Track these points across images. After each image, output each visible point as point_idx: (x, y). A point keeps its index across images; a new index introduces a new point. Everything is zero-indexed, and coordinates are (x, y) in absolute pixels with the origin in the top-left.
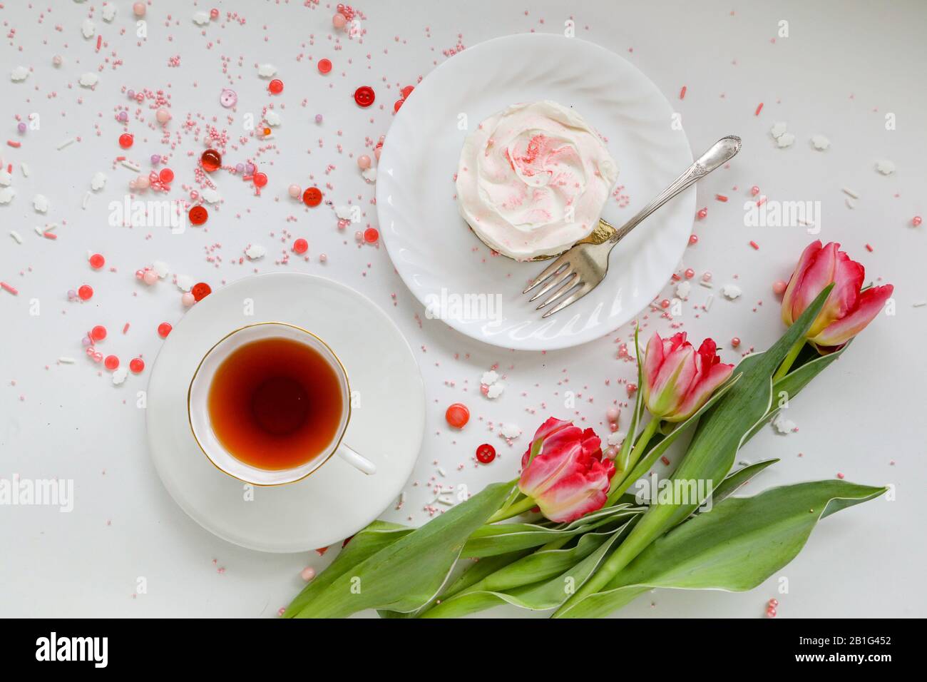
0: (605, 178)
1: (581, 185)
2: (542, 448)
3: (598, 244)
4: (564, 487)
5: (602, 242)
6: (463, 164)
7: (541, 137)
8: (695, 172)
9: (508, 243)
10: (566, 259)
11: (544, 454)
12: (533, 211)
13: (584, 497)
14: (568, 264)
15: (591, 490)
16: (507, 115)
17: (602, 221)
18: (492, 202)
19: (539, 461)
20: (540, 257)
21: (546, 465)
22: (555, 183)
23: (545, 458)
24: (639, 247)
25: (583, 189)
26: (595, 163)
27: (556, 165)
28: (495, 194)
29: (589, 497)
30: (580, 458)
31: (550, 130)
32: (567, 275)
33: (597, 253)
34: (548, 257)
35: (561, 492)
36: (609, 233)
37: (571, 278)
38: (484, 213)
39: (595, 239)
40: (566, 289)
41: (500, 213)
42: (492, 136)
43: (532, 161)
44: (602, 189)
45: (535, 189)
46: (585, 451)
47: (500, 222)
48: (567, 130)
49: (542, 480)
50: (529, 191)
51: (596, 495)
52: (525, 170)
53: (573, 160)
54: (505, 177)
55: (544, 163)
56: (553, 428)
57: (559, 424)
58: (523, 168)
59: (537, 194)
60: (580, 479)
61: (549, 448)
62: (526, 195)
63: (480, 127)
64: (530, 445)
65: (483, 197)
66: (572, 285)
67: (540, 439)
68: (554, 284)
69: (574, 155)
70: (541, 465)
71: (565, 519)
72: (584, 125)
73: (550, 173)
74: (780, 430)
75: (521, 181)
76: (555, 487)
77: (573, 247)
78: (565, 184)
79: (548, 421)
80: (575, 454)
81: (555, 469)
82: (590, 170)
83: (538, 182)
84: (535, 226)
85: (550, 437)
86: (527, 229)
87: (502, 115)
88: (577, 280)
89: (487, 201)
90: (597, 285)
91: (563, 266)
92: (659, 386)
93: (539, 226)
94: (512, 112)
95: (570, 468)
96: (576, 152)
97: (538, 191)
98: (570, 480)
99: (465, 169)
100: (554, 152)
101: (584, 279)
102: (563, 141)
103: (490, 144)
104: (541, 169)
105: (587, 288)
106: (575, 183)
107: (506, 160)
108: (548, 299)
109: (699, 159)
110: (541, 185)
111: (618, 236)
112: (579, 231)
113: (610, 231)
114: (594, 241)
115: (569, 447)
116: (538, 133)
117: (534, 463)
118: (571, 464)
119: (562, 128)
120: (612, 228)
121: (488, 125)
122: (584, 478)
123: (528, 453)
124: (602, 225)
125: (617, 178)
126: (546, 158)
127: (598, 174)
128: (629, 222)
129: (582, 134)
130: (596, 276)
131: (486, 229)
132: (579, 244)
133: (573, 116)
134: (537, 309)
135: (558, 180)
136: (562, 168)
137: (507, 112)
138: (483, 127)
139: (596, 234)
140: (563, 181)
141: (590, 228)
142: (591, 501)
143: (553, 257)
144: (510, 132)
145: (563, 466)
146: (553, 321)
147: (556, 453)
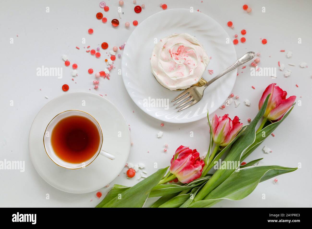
0: (205, 63)
1: (196, 65)
2: (178, 157)
3: (200, 86)
4: (186, 170)
5: (202, 86)
6: (154, 53)
7: (183, 46)
8: (237, 64)
9: (167, 83)
10: (188, 91)
11: (179, 159)
12: (177, 73)
13: (193, 174)
14: (189, 93)
15: (196, 171)
16: (171, 37)
17: (202, 78)
18: (163, 68)
19: (177, 161)
20: (179, 89)
21: (179, 162)
22: (186, 63)
23: (179, 160)
24: (215, 89)
25: (196, 66)
26: (201, 57)
27: (187, 57)
28: (165, 65)
29: (195, 174)
30: (192, 159)
31: (186, 44)
32: (188, 97)
33: (200, 90)
34: (182, 89)
35: (185, 172)
36: (204, 83)
37: (189, 98)
38: (160, 72)
39: (199, 84)
40: (187, 102)
41: (165, 72)
42: (165, 44)
43: (179, 55)
44: (203, 67)
45: (179, 65)
46: (193, 157)
47: (165, 76)
48: (192, 45)
49: (178, 168)
50: (177, 66)
51: (198, 173)
52: (176, 58)
53: (193, 55)
54: (169, 59)
55: (183, 56)
56: (182, 149)
57: (184, 148)
58: (175, 57)
59: (179, 67)
60: (192, 167)
61: (181, 157)
62: (176, 67)
63: (161, 41)
64: (174, 156)
65: (160, 66)
66: (189, 100)
67: (177, 153)
68: (183, 100)
69: (194, 54)
70: (177, 163)
71: (187, 182)
72: (199, 43)
73: (185, 60)
74: (265, 152)
75: (174, 61)
76: (183, 170)
77: (191, 87)
78: (190, 64)
79: (180, 147)
80: (190, 158)
81: (183, 164)
82: (199, 60)
83: (180, 62)
84: (178, 78)
85: (181, 153)
86: (175, 79)
87: (169, 37)
88: (192, 99)
89: (161, 67)
90: (199, 101)
91: (187, 93)
92: (217, 133)
93: (179, 78)
94: (173, 36)
95: (188, 163)
96: (195, 52)
97: (180, 66)
98: (188, 168)
99: (154, 55)
100: (187, 52)
101: (194, 99)
102: (191, 48)
103: (164, 47)
104: (182, 58)
105: (195, 102)
106: (193, 64)
107: (169, 54)
108: (180, 105)
109: (239, 59)
110: (181, 63)
111: (207, 84)
112: (194, 81)
113: (205, 82)
114: (199, 85)
115: (187, 156)
116: (182, 45)
117: (175, 162)
118: (188, 162)
119: (190, 44)
120: (206, 81)
121: (164, 40)
122: (193, 167)
123: (173, 159)
124: (202, 80)
125: (209, 63)
126: (184, 54)
127: (202, 61)
128: (212, 79)
129: (197, 46)
130: (198, 98)
131: (160, 78)
132: (193, 86)
133: (195, 40)
134: (176, 108)
135: (188, 62)
136: (189, 58)
137: (171, 36)
138: (162, 41)
139: (200, 83)
140: (189, 63)
141: (197, 81)
142: (196, 175)
143: (183, 90)
144: (171, 43)
145: (185, 162)
146: (182, 113)
147: (183, 158)
